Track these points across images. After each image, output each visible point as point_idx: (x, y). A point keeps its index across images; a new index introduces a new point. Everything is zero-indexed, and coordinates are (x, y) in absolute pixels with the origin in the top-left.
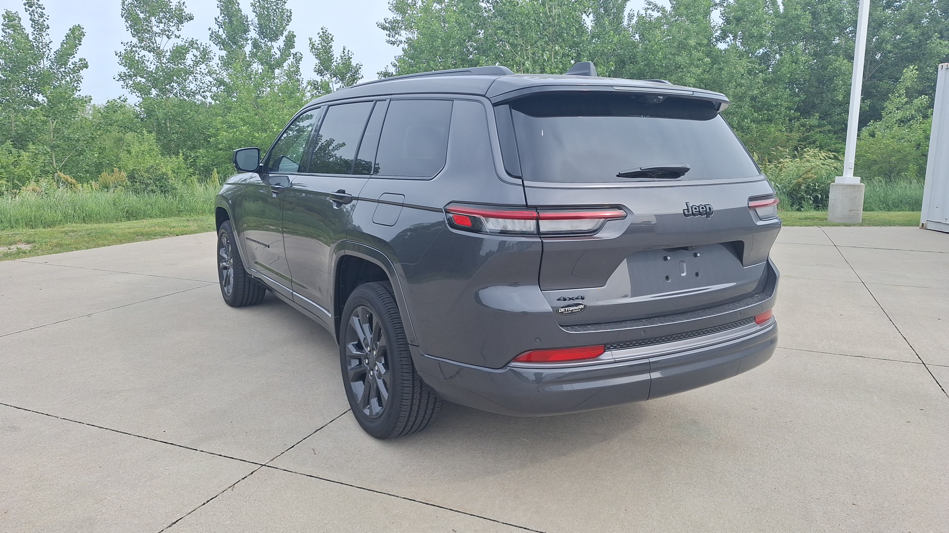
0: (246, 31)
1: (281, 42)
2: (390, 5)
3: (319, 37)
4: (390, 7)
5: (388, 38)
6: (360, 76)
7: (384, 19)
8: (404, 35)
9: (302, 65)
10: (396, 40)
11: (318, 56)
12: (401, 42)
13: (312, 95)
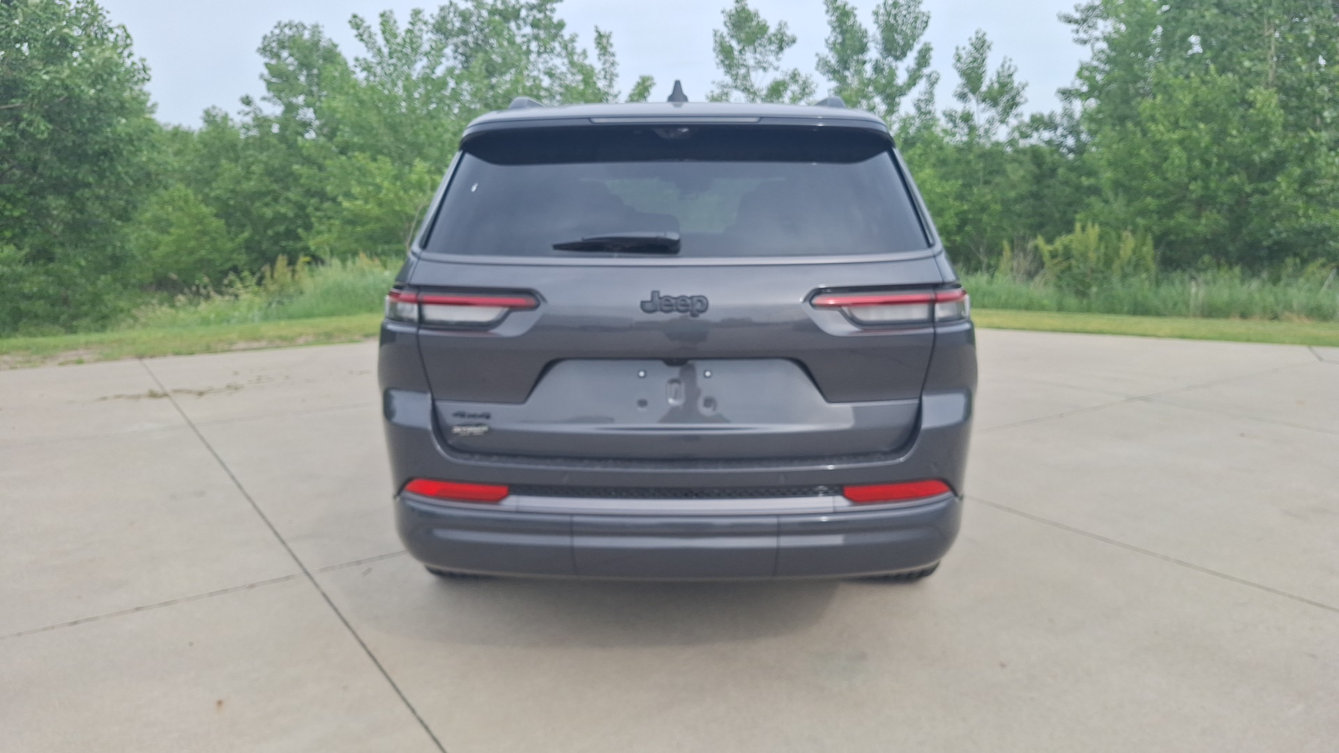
0: (863, 49)
1: (911, 59)
3: (970, 44)
5: (1076, 36)
6: (1022, 100)
7: (1075, 6)
8: (1105, 26)
9: (938, 90)
10: (1089, 37)
11: (963, 73)
12: (1097, 39)
13: (945, 131)
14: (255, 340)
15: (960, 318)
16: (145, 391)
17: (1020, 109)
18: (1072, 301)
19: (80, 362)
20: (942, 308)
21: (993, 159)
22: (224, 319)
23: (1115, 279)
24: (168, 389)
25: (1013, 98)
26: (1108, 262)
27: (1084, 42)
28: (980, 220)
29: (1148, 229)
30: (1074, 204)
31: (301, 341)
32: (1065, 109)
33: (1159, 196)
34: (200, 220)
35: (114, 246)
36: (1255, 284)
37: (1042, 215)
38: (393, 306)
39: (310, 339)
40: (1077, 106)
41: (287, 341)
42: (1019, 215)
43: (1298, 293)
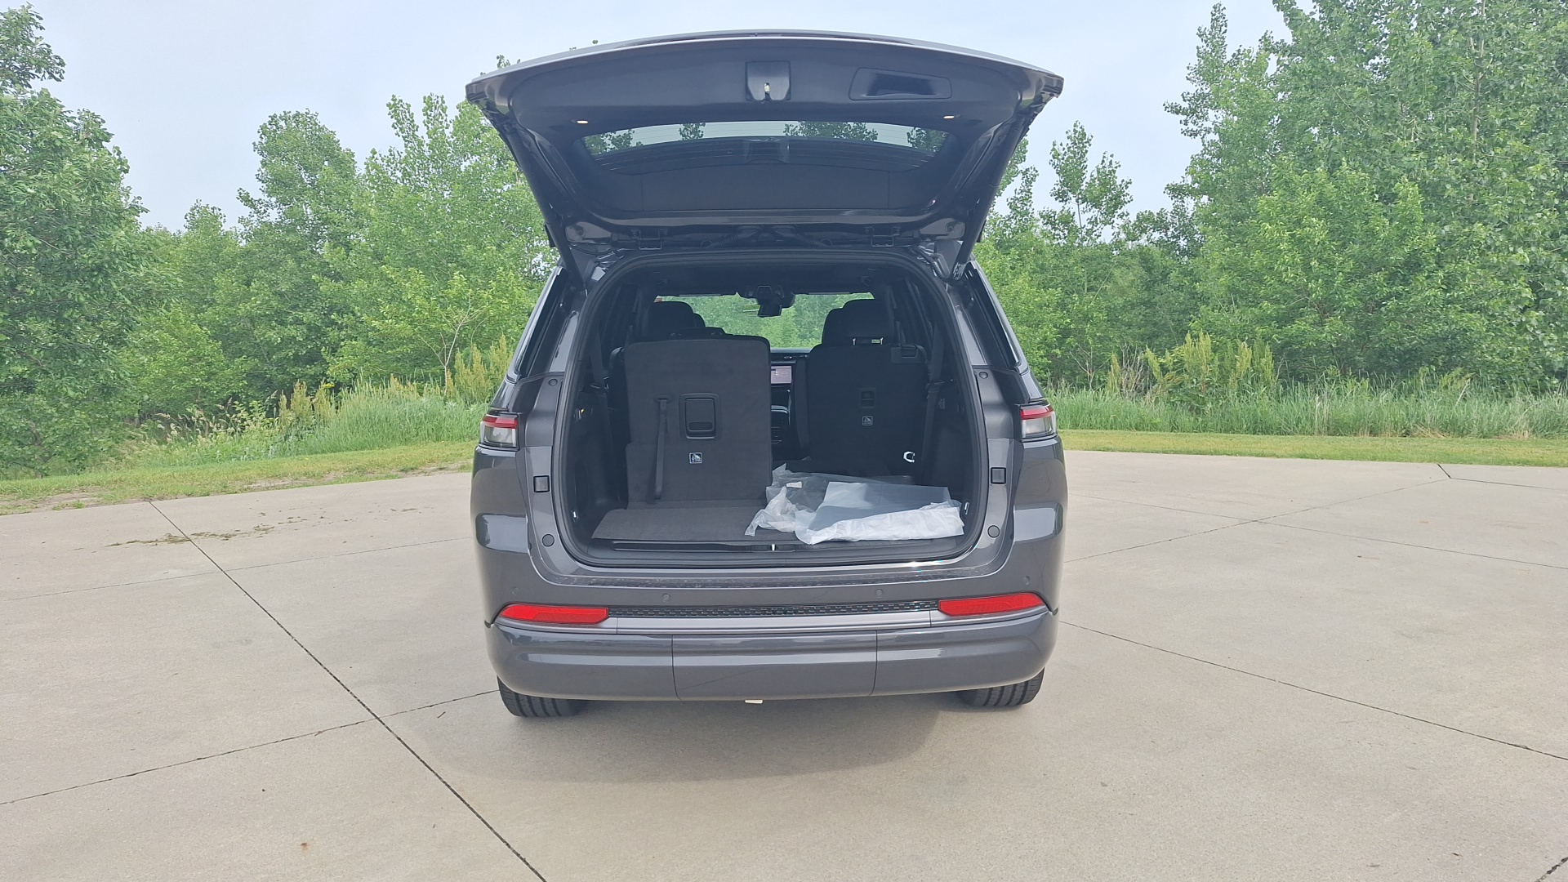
2: (1189, 72)
3: (1068, 138)
4: (1189, 75)
5: (1185, 128)
6: (1127, 198)
7: (1182, 95)
8: (1215, 116)
9: (1035, 186)
10: (1199, 129)
11: (1061, 171)
12: (1208, 131)
13: (1044, 234)
14: (277, 480)
15: (1048, 434)
16: (162, 535)
17: (1125, 209)
18: (1185, 418)
19: (79, 506)
20: (1027, 424)
21: (1099, 263)
22: (234, 455)
23: (1232, 394)
24: (188, 533)
25: (1118, 196)
26: (1224, 378)
27: (1194, 134)
28: (1083, 331)
29: (1266, 339)
30: (1189, 310)
31: (331, 477)
32: (1176, 207)
33: (1277, 301)
34: (192, 341)
35: (107, 375)
36: (1385, 396)
37: (1155, 324)
38: (489, 431)
39: (340, 474)
40: (1190, 204)
41: (314, 478)
42: (1129, 325)
43: (1430, 407)
